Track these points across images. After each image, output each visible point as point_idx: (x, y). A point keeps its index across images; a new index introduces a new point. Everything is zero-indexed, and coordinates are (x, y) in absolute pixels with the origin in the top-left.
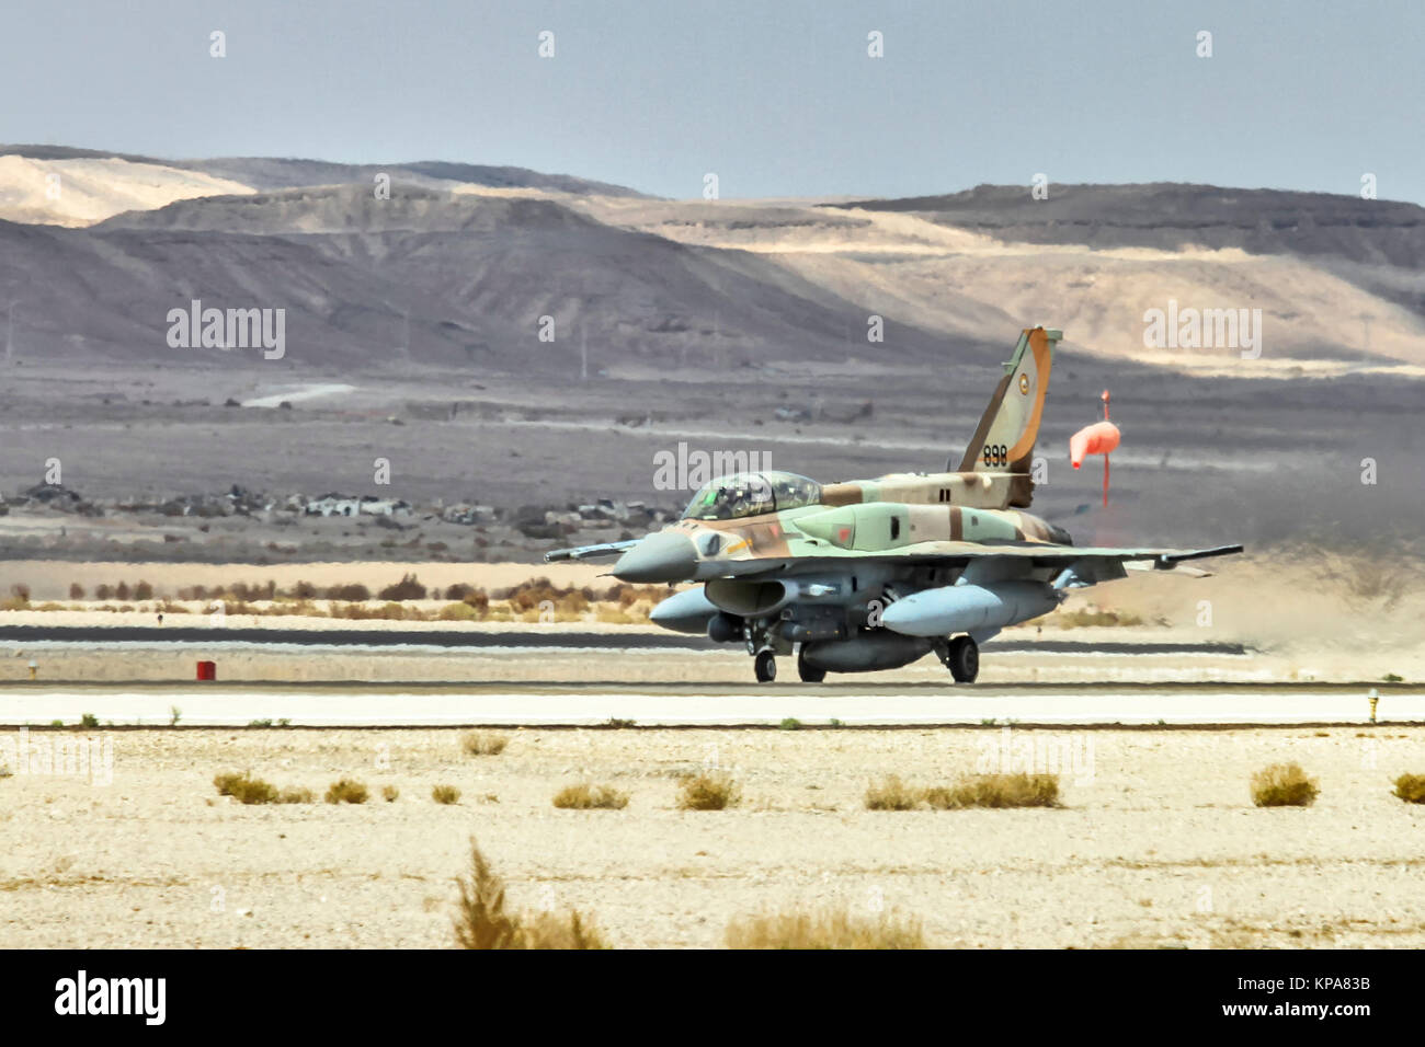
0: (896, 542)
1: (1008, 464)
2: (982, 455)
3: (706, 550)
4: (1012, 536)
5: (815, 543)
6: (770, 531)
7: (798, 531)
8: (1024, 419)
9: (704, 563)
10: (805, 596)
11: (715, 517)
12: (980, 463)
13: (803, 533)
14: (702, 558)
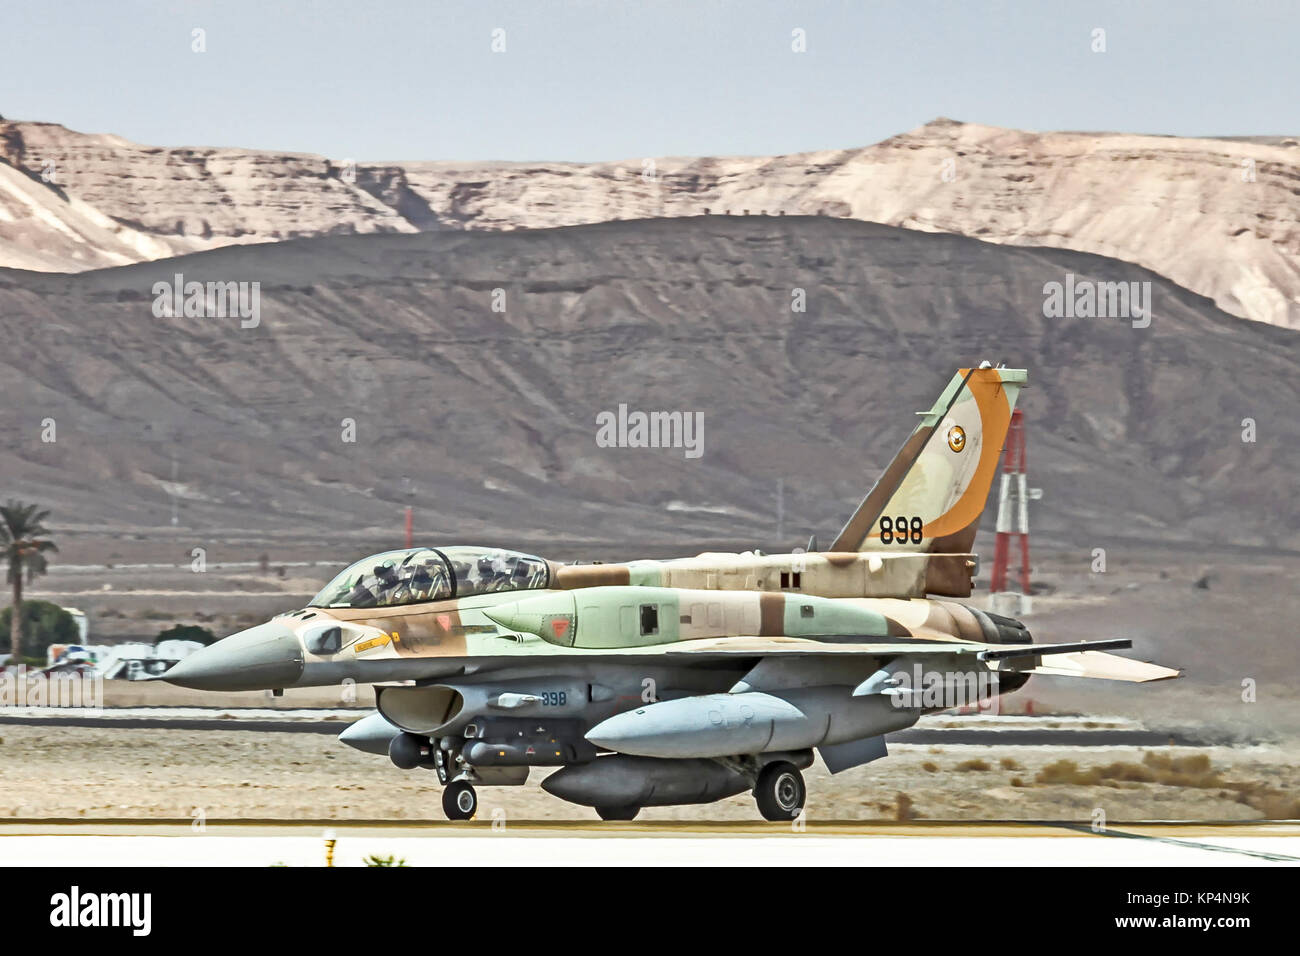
0: (650, 637)
1: (926, 541)
2: (876, 528)
3: (315, 647)
4: (884, 631)
5: (513, 638)
6: (436, 622)
7: (491, 623)
8: (957, 484)
9: (315, 665)
10: (493, 707)
11: (349, 605)
12: (874, 540)
13: (498, 626)
14: (309, 657)
